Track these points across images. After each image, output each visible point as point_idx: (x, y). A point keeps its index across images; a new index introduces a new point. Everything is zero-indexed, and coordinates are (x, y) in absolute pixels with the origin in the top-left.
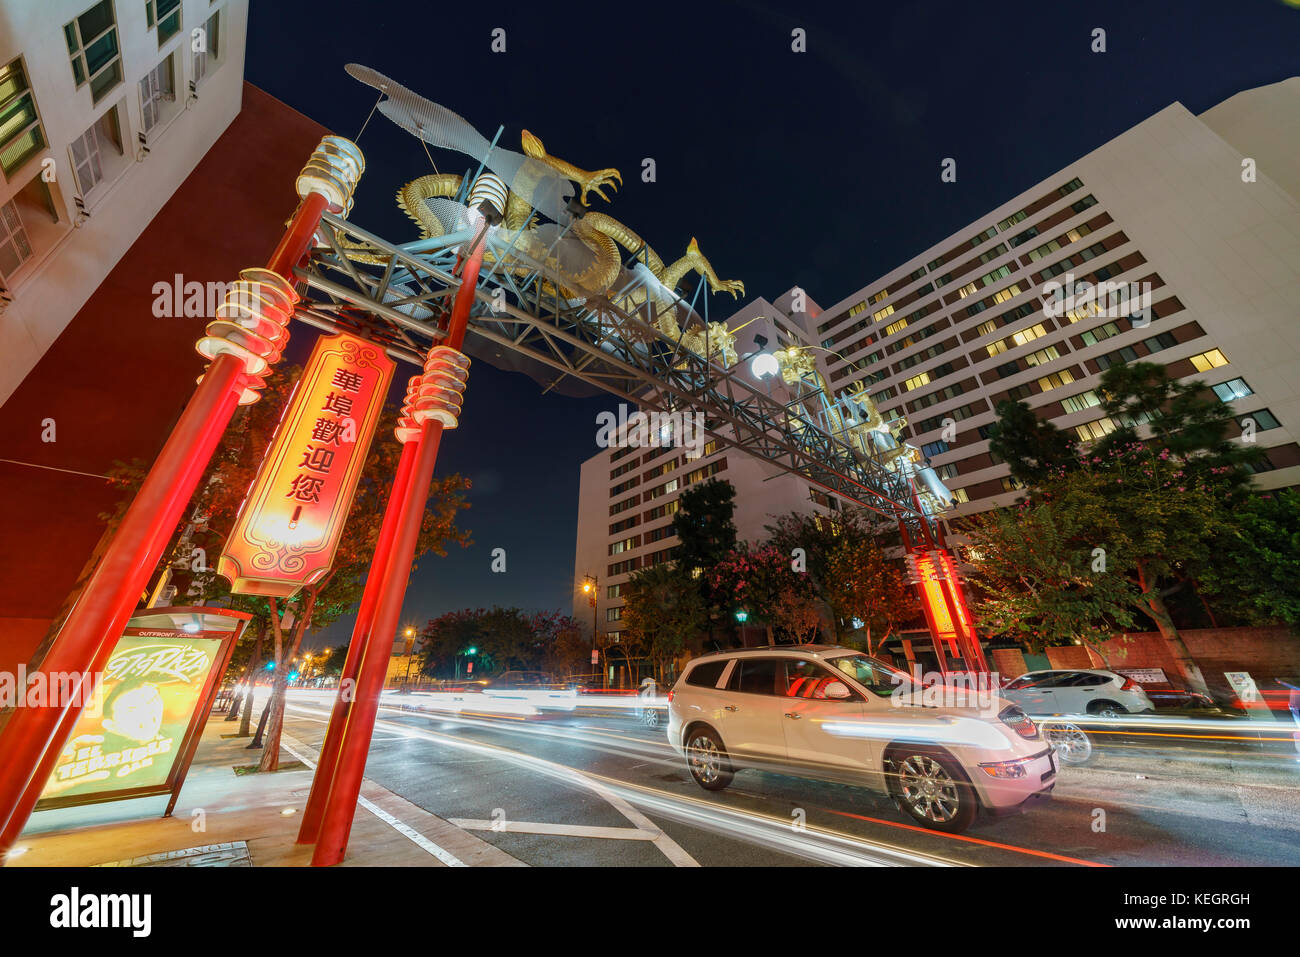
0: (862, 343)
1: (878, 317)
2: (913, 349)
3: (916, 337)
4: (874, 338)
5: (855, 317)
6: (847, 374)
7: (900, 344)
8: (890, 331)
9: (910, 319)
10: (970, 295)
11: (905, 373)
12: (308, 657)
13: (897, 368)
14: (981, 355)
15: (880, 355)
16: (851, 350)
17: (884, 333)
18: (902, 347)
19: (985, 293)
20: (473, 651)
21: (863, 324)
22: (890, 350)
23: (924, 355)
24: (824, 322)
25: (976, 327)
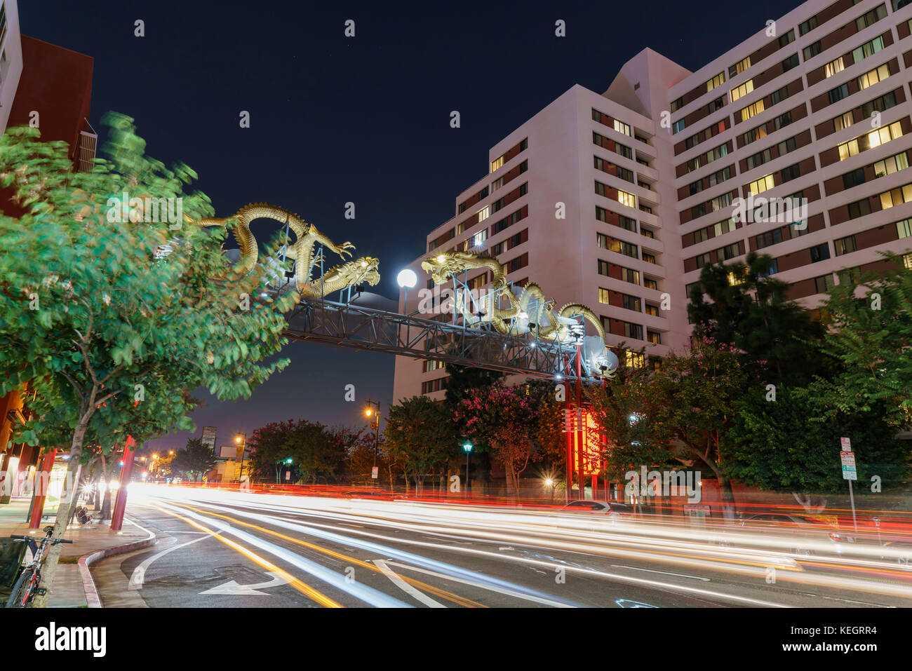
0: (714, 129)
1: (737, 95)
2: (765, 141)
3: (770, 126)
4: (726, 122)
5: (712, 93)
6: (693, 168)
7: (753, 134)
8: (745, 115)
9: (769, 101)
10: (837, 73)
11: (753, 172)
12: (155, 456)
13: (744, 165)
14: (830, 156)
15: (729, 145)
16: (701, 136)
17: (738, 117)
18: (753, 139)
19: (853, 72)
20: (290, 461)
21: (719, 103)
22: (742, 141)
23: (774, 152)
24: (679, 96)
25: (833, 120)
